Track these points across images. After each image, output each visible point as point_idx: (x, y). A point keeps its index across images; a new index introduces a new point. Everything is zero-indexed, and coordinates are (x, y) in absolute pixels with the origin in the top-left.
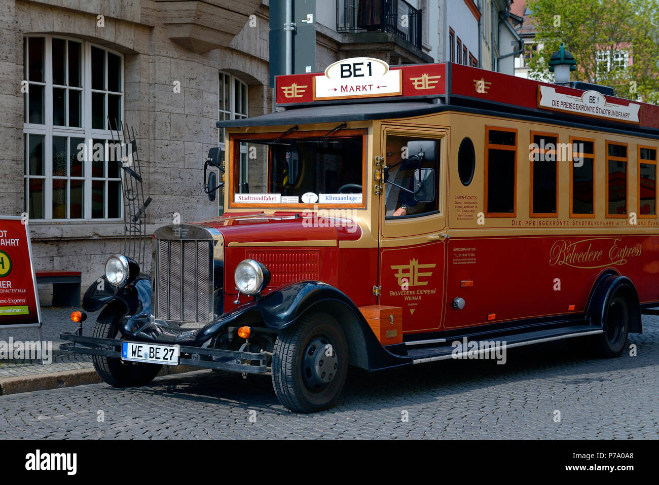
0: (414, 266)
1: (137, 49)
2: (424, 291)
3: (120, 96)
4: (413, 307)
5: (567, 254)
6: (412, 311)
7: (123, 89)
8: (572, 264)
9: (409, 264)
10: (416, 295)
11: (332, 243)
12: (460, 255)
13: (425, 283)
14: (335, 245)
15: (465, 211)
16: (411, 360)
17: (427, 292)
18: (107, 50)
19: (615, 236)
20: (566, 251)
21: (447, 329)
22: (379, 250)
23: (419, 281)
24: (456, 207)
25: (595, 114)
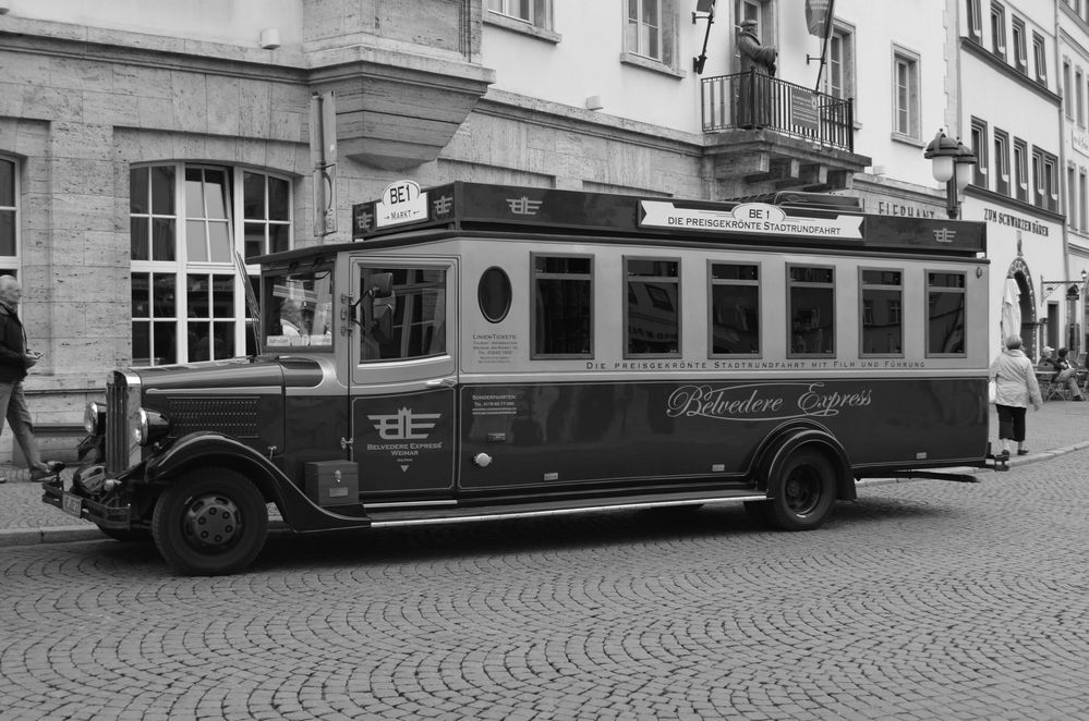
0: (405, 417)
1: (298, 171)
2: (421, 446)
3: (288, 225)
4: (405, 463)
5: (704, 403)
6: (405, 468)
7: (291, 217)
8: (717, 414)
9: (397, 413)
10: (410, 450)
11: (277, 390)
12: (485, 404)
13: (425, 436)
14: (280, 392)
15: (494, 353)
16: (370, 522)
17: (426, 446)
18: (267, 175)
19: (812, 380)
20: (702, 400)
21: (463, 489)
22: (349, 398)
23: (412, 433)
24: (475, 348)
25: (763, 231)
